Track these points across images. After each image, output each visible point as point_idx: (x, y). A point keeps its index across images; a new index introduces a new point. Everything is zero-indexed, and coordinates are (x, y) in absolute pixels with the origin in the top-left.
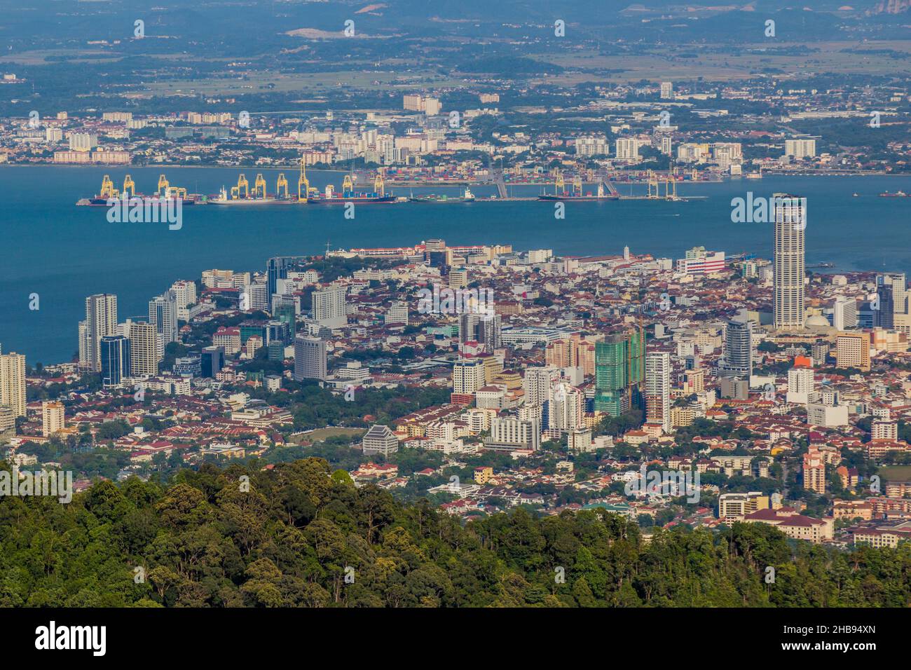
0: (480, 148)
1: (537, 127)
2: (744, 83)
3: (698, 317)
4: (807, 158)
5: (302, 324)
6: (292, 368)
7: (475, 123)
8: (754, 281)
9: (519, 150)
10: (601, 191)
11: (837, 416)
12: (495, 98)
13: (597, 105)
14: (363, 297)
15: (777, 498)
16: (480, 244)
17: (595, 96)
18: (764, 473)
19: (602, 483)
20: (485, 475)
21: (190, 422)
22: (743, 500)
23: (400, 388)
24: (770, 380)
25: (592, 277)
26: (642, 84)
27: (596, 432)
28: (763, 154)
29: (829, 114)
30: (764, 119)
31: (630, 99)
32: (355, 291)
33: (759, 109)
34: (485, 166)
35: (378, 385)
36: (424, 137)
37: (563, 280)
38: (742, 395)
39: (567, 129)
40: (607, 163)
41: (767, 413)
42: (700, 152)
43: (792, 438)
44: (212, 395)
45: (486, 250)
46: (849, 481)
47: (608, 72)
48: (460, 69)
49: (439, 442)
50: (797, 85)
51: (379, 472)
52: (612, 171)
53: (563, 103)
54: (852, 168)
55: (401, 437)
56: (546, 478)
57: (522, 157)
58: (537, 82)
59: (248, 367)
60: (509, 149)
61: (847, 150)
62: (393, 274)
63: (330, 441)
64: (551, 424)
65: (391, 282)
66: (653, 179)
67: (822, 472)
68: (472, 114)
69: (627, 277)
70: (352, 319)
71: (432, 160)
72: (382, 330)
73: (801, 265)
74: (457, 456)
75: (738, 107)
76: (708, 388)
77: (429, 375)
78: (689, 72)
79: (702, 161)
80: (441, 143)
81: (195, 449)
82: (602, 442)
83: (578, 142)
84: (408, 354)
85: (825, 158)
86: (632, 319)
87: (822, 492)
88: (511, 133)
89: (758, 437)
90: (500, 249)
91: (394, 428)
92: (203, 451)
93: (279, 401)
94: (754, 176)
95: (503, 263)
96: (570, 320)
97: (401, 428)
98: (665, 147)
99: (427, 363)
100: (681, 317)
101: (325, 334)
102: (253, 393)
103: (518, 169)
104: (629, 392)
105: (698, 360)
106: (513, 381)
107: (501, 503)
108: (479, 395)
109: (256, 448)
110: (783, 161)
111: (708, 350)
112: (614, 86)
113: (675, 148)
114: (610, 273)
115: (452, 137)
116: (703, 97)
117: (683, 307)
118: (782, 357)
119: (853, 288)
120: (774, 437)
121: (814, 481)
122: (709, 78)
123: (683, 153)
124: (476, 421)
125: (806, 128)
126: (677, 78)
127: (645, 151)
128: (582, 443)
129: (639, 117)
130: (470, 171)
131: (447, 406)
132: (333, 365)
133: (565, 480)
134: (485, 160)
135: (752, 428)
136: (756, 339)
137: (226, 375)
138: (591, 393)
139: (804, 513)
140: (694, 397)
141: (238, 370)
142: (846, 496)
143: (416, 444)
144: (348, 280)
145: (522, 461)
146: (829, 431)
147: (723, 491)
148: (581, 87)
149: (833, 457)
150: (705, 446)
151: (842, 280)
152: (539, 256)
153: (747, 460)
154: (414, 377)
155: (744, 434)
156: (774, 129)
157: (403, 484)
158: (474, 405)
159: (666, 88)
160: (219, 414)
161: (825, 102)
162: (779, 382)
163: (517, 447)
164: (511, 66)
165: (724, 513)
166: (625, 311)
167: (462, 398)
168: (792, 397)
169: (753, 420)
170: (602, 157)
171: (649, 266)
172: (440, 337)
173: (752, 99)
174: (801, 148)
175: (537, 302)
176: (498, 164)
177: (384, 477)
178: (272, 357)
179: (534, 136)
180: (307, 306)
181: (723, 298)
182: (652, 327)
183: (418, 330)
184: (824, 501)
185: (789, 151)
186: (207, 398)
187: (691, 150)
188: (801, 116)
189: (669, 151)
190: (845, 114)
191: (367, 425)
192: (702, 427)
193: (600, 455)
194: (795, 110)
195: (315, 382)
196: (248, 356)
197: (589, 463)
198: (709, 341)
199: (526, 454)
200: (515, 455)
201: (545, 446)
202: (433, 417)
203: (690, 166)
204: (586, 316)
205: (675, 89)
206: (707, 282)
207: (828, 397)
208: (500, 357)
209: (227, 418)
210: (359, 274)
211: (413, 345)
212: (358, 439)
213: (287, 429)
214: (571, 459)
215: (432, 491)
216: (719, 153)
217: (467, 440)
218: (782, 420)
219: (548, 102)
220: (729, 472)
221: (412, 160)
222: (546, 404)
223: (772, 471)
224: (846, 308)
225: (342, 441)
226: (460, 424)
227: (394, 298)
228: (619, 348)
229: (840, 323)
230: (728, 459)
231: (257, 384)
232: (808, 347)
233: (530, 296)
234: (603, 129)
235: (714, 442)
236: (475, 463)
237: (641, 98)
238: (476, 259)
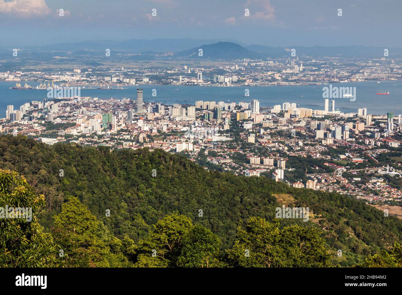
0: (87, 79)
1: (98, 75)
2: (137, 68)
3: (124, 110)
4: (147, 82)
5: (50, 111)
6: (47, 119)
7: (87, 74)
8: (135, 104)
9: (94, 79)
10: (108, 87)
11: (146, 128)
12: (91, 70)
13: (110, 72)
14: (62, 106)
15: (134, 143)
16: (85, 97)
17: (110, 70)
18: (132, 139)
19: (102, 140)
20: (81, 139)
21: (26, 129)
22: (128, 143)
23: (67, 123)
24: (135, 122)
25: (105, 103)
26: (119, 68)
27: (102, 131)
28: (139, 81)
29: (152, 74)
30: (140, 75)
31: (116, 70)
32: (60, 105)
33: (139, 73)
34: (88, 82)
35: (63, 122)
36: (77, 77)
37: (100, 103)
38: (130, 124)
39: (104, 76)
40: (110, 82)
41: (134, 128)
42: (128, 80)
43: (138, 132)
44: (31, 124)
45: (86, 98)
46: (147, 140)
47: (113, 65)
48: (85, 64)
49: (73, 133)
50: (147, 68)
51: (61, 138)
52: (111, 84)
53: (104, 71)
54: (155, 84)
55: (66, 132)
56: (92, 140)
57: (95, 81)
58: (99, 67)
59: (39, 119)
60: (92, 79)
61: (154, 80)
62: (68, 102)
63: (52, 133)
64: (94, 130)
65: (68, 104)
66: (118, 85)
67: (142, 138)
68: (86, 73)
69: (112, 103)
70: (59, 110)
71: (78, 81)
72: (65, 112)
73: (142, 101)
74: (76, 135)
75: (136, 72)
76: (124, 123)
77: (72, 120)
78: (127, 66)
79: (128, 82)
80: (80, 78)
81: (27, 134)
82: (104, 133)
83: (105, 78)
84: (69, 117)
85: (150, 82)
86: (112, 110)
87: (142, 142)
88: (93, 76)
89: (132, 132)
90: (88, 98)
91: (65, 130)
92: (28, 134)
93: (44, 125)
94: (137, 85)
95: (89, 100)
96: (100, 111)
97: (66, 130)
98: (121, 79)
99: (72, 118)
100: (121, 110)
101: (54, 113)
102: (39, 124)
103: (94, 83)
104: (109, 124)
105: (123, 118)
106: (87, 122)
107: (83, 144)
108: (81, 124)
109: (38, 134)
110: (142, 82)
111: (125, 116)
112: (113, 68)
113: (123, 80)
114: (108, 102)
115: (82, 77)
116: (130, 70)
117: (121, 108)
118: (138, 118)
119: (152, 105)
120: (135, 132)
121: (141, 140)
122: (131, 67)
123: (124, 80)
124: (80, 129)
125: (147, 76)
126: (125, 67)
127: (118, 80)
128: (100, 133)
129: (117, 74)
130: (85, 83)
131: (75, 126)
132: (54, 119)
133: (96, 140)
134: (88, 81)
135: (131, 130)
136: (133, 114)
137: (34, 121)
138: (102, 124)
139: (139, 146)
140: (121, 125)
141: (36, 119)
142: (147, 143)
143: (68, 133)
144: (59, 103)
145: (88, 136)
146: (145, 131)
147: (124, 142)
148: (107, 68)
149: (145, 135)
150: (122, 134)
151: (151, 104)
152: (96, 99)
153: (129, 136)
154: (70, 121)
155: (129, 131)
156: (142, 76)
157: (65, 140)
158: (80, 126)
159: (123, 69)
160: (32, 128)
161: (151, 72)
162: (137, 122)
163: (87, 134)
164: (95, 64)
165: (124, 146)
166: (110, 109)
167: (78, 125)
168: (139, 125)
169: (131, 129)
170: (110, 81)
171: (116, 101)
172: (76, 114)
173: (138, 71)
174: (146, 80)
175: (94, 107)
176: (90, 82)
177: (62, 139)
178: (43, 117)
179: (97, 77)
180: (51, 108)
181: (129, 107)
182: (115, 112)
183: (72, 112)
184: (143, 143)
185: (144, 81)
186: (30, 125)
187: (126, 80)
188: (147, 74)
189: (122, 80)
190: (155, 74)
191: (60, 130)
192: (122, 130)
193: (103, 135)
194: (146, 73)
195: (51, 122)
196: (39, 117)
197: (100, 137)
198: (125, 115)
199: (89, 135)
200: (87, 135)
201: (93, 133)
202: (72, 128)
203: (125, 83)
204: (103, 110)
205: (124, 69)
206: (126, 104)
207: (145, 125)
208: (86, 117)
209: (34, 128)
210: (61, 102)
211: (70, 115)
212: (58, 132)
213: (45, 130)
214: (97, 136)
215: (71, 142)
216: (131, 80)
217: (78, 132)
218: (137, 129)
219: (101, 71)
220: (126, 138)
221: (74, 81)
222: (93, 126)
223: (134, 138)
224: (150, 109)
225: (55, 132)
226: (77, 129)
227: (68, 106)
228: (107, 116)
229: (149, 111)
230: (126, 136)
231: (40, 122)
232: (143, 116)
233: (93, 106)
234: (111, 76)
235: (124, 133)
236: (79, 137)
237: (118, 70)
238: (84, 99)
